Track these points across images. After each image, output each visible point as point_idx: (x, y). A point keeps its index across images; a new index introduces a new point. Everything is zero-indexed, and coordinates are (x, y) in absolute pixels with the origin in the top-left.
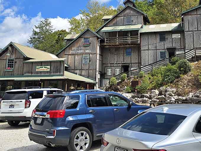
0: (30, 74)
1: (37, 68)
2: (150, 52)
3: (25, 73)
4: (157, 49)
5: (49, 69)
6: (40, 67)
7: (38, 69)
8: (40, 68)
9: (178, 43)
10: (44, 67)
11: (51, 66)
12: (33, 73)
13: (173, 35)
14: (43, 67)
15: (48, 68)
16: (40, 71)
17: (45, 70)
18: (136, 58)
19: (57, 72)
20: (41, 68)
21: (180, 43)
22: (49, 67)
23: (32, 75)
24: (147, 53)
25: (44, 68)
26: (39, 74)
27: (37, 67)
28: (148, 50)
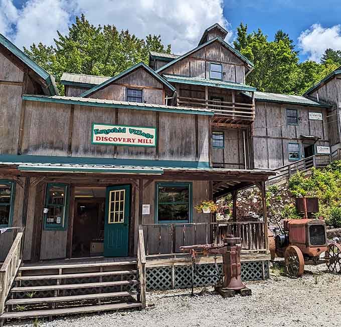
0: (62, 154)
1: (98, 132)
2: (271, 142)
3: (36, 148)
4: (283, 137)
5: (153, 140)
6: (111, 127)
7: (104, 135)
8: (111, 131)
9: (318, 130)
10: (131, 131)
11: (161, 130)
12: (77, 151)
13: (310, 113)
14: (124, 131)
15: (148, 136)
16: (113, 142)
17: (136, 143)
18: (235, 154)
19: (187, 153)
20: (114, 131)
21: (322, 131)
22: (152, 132)
23: (73, 155)
24: (264, 145)
25: (127, 135)
26: (107, 156)
27: (96, 127)
28: (267, 137)
